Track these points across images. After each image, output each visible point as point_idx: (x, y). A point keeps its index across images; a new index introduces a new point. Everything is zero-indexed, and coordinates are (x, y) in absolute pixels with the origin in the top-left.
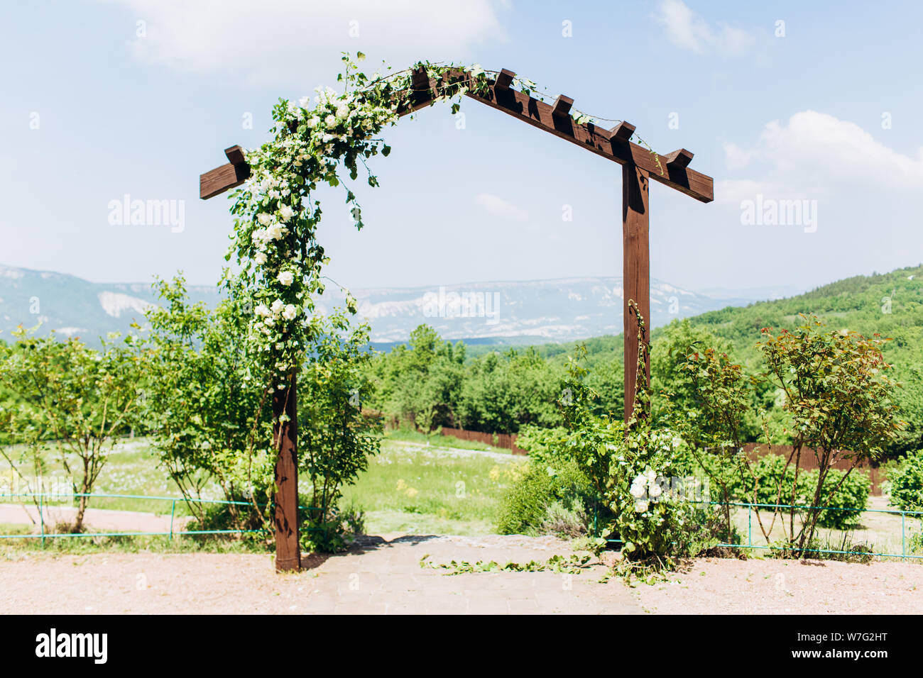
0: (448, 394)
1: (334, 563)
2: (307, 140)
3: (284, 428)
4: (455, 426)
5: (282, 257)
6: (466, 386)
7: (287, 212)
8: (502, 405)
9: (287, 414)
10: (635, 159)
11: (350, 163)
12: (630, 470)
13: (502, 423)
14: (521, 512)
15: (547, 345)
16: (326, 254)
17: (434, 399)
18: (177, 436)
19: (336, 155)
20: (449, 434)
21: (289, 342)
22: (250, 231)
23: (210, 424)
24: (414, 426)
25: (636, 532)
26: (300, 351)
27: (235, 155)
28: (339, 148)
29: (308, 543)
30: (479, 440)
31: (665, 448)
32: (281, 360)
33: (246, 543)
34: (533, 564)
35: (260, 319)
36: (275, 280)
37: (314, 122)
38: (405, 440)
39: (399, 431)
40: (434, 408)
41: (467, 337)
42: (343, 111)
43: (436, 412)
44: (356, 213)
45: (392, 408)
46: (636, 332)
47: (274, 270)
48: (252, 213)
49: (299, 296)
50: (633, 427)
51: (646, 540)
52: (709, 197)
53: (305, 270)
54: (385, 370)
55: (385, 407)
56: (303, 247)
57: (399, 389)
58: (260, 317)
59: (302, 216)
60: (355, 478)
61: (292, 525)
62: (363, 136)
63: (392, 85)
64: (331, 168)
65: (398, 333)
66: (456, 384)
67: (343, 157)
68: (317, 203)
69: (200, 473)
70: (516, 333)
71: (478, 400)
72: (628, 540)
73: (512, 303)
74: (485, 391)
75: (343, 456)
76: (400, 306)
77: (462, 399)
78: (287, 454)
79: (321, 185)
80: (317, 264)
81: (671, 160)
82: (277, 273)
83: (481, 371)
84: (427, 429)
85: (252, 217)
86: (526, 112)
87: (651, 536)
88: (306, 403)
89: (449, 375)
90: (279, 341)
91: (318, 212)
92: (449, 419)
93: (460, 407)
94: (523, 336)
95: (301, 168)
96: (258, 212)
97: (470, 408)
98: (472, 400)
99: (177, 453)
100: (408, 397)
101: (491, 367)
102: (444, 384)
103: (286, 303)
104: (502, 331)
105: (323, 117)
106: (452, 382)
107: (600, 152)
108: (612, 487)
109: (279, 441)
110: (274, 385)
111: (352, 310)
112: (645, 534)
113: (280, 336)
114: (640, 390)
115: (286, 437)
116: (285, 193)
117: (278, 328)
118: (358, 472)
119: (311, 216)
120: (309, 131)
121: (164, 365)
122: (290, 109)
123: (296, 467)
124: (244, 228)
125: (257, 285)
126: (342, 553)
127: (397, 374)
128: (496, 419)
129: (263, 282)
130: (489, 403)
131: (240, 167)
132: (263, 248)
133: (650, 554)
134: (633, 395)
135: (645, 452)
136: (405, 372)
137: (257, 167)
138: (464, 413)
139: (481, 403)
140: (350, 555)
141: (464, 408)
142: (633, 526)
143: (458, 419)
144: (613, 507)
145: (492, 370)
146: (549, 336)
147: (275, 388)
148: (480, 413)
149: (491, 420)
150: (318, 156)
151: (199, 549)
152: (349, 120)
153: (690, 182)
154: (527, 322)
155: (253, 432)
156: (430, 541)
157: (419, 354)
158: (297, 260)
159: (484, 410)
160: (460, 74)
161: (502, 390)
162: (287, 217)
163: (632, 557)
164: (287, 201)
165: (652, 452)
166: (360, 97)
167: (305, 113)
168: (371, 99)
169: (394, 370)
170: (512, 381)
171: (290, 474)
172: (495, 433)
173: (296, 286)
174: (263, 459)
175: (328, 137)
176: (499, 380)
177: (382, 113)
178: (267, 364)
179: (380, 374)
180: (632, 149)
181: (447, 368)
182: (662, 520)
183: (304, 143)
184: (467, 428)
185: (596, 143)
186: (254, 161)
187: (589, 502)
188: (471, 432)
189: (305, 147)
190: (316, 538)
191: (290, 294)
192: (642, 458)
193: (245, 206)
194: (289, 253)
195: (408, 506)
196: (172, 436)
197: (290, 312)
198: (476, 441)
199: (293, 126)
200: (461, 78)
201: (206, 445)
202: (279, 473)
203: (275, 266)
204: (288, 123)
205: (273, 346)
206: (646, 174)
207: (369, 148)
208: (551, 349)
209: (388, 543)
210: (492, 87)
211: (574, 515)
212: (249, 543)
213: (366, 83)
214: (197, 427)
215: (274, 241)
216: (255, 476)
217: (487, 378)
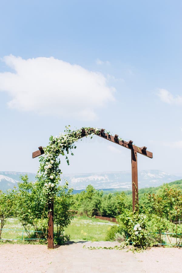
0: (97, 206)
1: (62, 247)
2: (57, 145)
3: (50, 213)
4: (99, 215)
5: (51, 172)
6: (102, 203)
7: (52, 162)
8: (113, 209)
9: (51, 209)
10: (134, 148)
11: (67, 150)
12: (134, 224)
13: (113, 214)
14: (110, 236)
15: (128, 191)
16: (61, 171)
17: (93, 207)
18: (25, 215)
19: (64, 148)
20: (97, 218)
21: (52, 192)
22: (44, 166)
23: (32, 212)
24: (87, 215)
25: (135, 240)
26: (55, 194)
27: (41, 149)
28: (64, 147)
29: (55, 242)
30: (106, 220)
31: (142, 218)
32: (50, 196)
33: (40, 242)
34: (110, 247)
35: (46, 187)
36: (49, 178)
37: (59, 141)
38: (84, 219)
39: (83, 217)
40: (93, 210)
41: (104, 188)
42: (65, 139)
43: (93, 211)
44: (68, 162)
45: (81, 210)
46: (135, 190)
47: (49, 175)
48: (44, 162)
49: (55, 181)
50: (134, 213)
51: (138, 241)
52: (152, 157)
53: (56, 175)
54: (79, 198)
55: (79, 209)
56: (56, 169)
57: (83, 204)
58: (46, 186)
59: (56, 163)
60: (67, 226)
61: (52, 237)
62: (70, 144)
63: (77, 132)
64: (62, 151)
65: (83, 187)
66: (100, 203)
67: (65, 149)
68: (59, 159)
69: (29, 225)
70: (118, 187)
71: (106, 208)
72: (134, 242)
73: (117, 178)
74: (108, 205)
75: (65, 220)
76: (84, 179)
77: (101, 207)
78: (51, 219)
79: (60, 155)
80: (59, 173)
81: (142, 149)
82: (50, 176)
83: (107, 199)
84: (91, 216)
85: (44, 163)
86: (108, 138)
87: (139, 240)
88: (56, 207)
89: (97, 200)
90: (50, 192)
91: (60, 161)
92: (97, 213)
93: (100, 210)
94: (120, 188)
95: (56, 151)
96: (46, 161)
97: (103, 210)
98: (104, 207)
99: (24, 219)
100: (85, 207)
101: (110, 197)
102: (96, 203)
103: (52, 183)
104: (115, 186)
105: (61, 140)
106: (98, 202)
107: (125, 146)
108: (130, 228)
109: (49, 216)
110: (49, 202)
111: (67, 184)
112: (138, 240)
113: (50, 191)
114: (136, 204)
115: (51, 215)
116: (52, 157)
117: (50, 189)
118: (68, 224)
119: (58, 163)
120: (58, 143)
121: (22, 197)
122: (53, 138)
123: (53, 223)
124: (42, 165)
125: (45, 179)
126: (64, 245)
127: (82, 199)
128: (111, 213)
129: (46, 178)
130: (109, 208)
131: (42, 151)
132: (47, 170)
133: (139, 245)
134: (134, 205)
135: (137, 219)
136: (85, 199)
137: (46, 151)
138: (102, 211)
139: (107, 208)
140: (66, 245)
141: (102, 210)
142: (135, 238)
143: (100, 213)
144: (130, 233)
145: (110, 198)
146: (128, 188)
147: (49, 203)
148: (107, 211)
149: (110, 214)
150: (59, 149)
151: (29, 244)
152: (67, 141)
153: (147, 154)
154: (122, 184)
155: (43, 214)
156: (86, 242)
157: (89, 194)
158: (55, 173)
159: (108, 210)
160: (92, 129)
161: (113, 204)
162: (52, 163)
163: (135, 246)
164: (52, 159)
165: (139, 219)
166: (69, 135)
167: (57, 139)
168: (72, 136)
169: (81, 198)
170: (116, 202)
171: (52, 224)
172: (111, 218)
173: (54, 179)
174: (45, 221)
175: (62, 145)
176: (112, 201)
177: (74, 139)
178: (47, 197)
179: (77, 200)
180: (133, 146)
181: (97, 198)
182: (142, 236)
183: (56, 146)
184: (103, 216)
185: (124, 145)
186: (45, 150)
187: (126, 232)
188: (104, 217)
189: (57, 147)
190: (58, 241)
191: (53, 181)
192: (137, 221)
193: (43, 160)
194: (52, 171)
195: (84, 238)
196: (23, 215)
197: (53, 185)
198: (105, 220)
199: (54, 142)
200: (93, 130)
201: (31, 217)
202: (49, 224)
203: (49, 174)
204: (53, 141)
205: (48, 193)
206: (136, 152)
207: (71, 147)
208: (129, 192)
209: (75, 243)
210: (100, 132)
211: (122, 236)
212: (41, 243)
213: (71, 132)
214: (29, 213)
215: (49, 168)
216: (43, 225)
217: (109, 201)
